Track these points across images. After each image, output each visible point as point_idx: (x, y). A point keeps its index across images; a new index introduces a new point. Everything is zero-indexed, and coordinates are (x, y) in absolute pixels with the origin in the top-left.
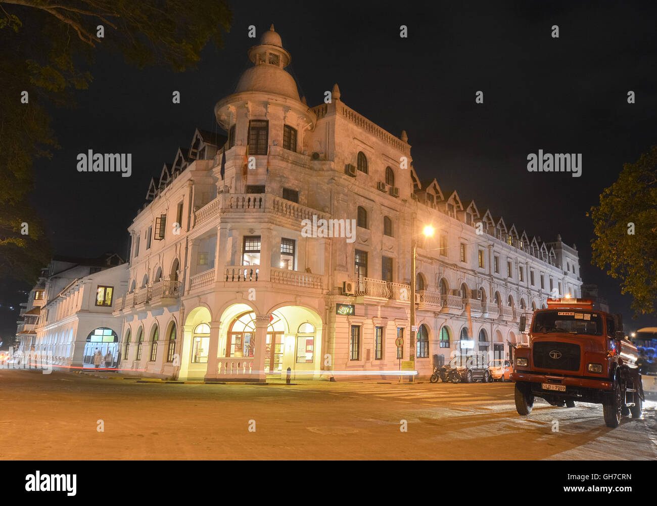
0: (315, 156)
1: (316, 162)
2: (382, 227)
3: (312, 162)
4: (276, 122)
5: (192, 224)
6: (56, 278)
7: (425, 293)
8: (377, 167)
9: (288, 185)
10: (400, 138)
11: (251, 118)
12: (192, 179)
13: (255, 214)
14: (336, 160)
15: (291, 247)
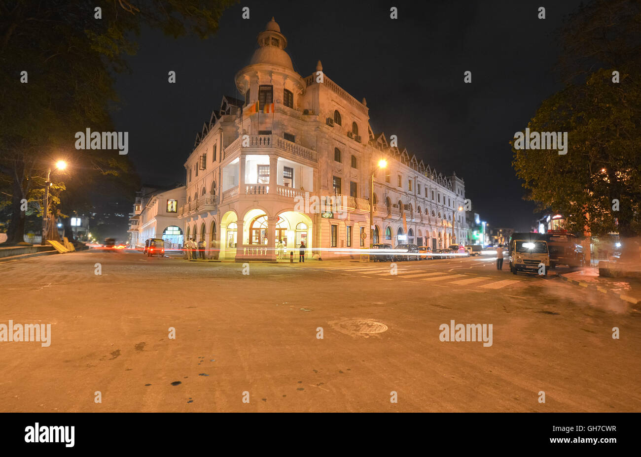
0: (306, 112)
1: (306, 116)
2: (350, 162)
3: (303, 116)
4: (278, 87)
5: (222, 158)
6: (146, 197)
7: (378, 205)
8: (347, 121)
9: (288, 131)
10: (361, 102)
11: (260, 84)
12: (221, 128)
13: (265, 148)
14: (320, 115)
15: (291, 173)
